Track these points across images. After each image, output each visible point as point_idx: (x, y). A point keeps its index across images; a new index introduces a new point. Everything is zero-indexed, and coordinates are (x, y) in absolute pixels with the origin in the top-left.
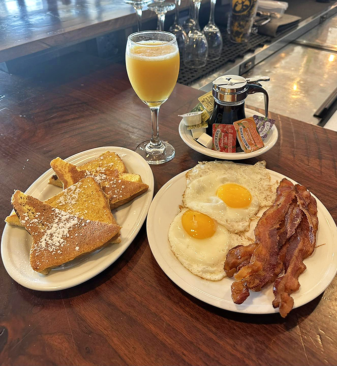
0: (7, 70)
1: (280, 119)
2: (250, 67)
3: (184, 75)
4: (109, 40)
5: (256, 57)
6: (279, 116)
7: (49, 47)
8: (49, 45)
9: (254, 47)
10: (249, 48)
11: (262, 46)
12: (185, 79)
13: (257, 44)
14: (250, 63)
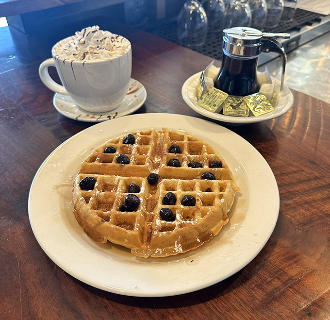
0: (24, 31)
1: (322, 106)
2: (294, 47)
3: (215, 49)
4: (138, 7)
5: (302, 37)
6: (321, 102)
7: (63, 4)
8: (64, 2)
9: (300, 25)
10: (294, 26)
11: (310, 24)
12: (216, 53)
13: (305, 21)
14: (294, 43)
